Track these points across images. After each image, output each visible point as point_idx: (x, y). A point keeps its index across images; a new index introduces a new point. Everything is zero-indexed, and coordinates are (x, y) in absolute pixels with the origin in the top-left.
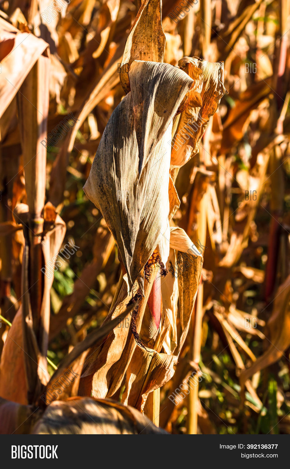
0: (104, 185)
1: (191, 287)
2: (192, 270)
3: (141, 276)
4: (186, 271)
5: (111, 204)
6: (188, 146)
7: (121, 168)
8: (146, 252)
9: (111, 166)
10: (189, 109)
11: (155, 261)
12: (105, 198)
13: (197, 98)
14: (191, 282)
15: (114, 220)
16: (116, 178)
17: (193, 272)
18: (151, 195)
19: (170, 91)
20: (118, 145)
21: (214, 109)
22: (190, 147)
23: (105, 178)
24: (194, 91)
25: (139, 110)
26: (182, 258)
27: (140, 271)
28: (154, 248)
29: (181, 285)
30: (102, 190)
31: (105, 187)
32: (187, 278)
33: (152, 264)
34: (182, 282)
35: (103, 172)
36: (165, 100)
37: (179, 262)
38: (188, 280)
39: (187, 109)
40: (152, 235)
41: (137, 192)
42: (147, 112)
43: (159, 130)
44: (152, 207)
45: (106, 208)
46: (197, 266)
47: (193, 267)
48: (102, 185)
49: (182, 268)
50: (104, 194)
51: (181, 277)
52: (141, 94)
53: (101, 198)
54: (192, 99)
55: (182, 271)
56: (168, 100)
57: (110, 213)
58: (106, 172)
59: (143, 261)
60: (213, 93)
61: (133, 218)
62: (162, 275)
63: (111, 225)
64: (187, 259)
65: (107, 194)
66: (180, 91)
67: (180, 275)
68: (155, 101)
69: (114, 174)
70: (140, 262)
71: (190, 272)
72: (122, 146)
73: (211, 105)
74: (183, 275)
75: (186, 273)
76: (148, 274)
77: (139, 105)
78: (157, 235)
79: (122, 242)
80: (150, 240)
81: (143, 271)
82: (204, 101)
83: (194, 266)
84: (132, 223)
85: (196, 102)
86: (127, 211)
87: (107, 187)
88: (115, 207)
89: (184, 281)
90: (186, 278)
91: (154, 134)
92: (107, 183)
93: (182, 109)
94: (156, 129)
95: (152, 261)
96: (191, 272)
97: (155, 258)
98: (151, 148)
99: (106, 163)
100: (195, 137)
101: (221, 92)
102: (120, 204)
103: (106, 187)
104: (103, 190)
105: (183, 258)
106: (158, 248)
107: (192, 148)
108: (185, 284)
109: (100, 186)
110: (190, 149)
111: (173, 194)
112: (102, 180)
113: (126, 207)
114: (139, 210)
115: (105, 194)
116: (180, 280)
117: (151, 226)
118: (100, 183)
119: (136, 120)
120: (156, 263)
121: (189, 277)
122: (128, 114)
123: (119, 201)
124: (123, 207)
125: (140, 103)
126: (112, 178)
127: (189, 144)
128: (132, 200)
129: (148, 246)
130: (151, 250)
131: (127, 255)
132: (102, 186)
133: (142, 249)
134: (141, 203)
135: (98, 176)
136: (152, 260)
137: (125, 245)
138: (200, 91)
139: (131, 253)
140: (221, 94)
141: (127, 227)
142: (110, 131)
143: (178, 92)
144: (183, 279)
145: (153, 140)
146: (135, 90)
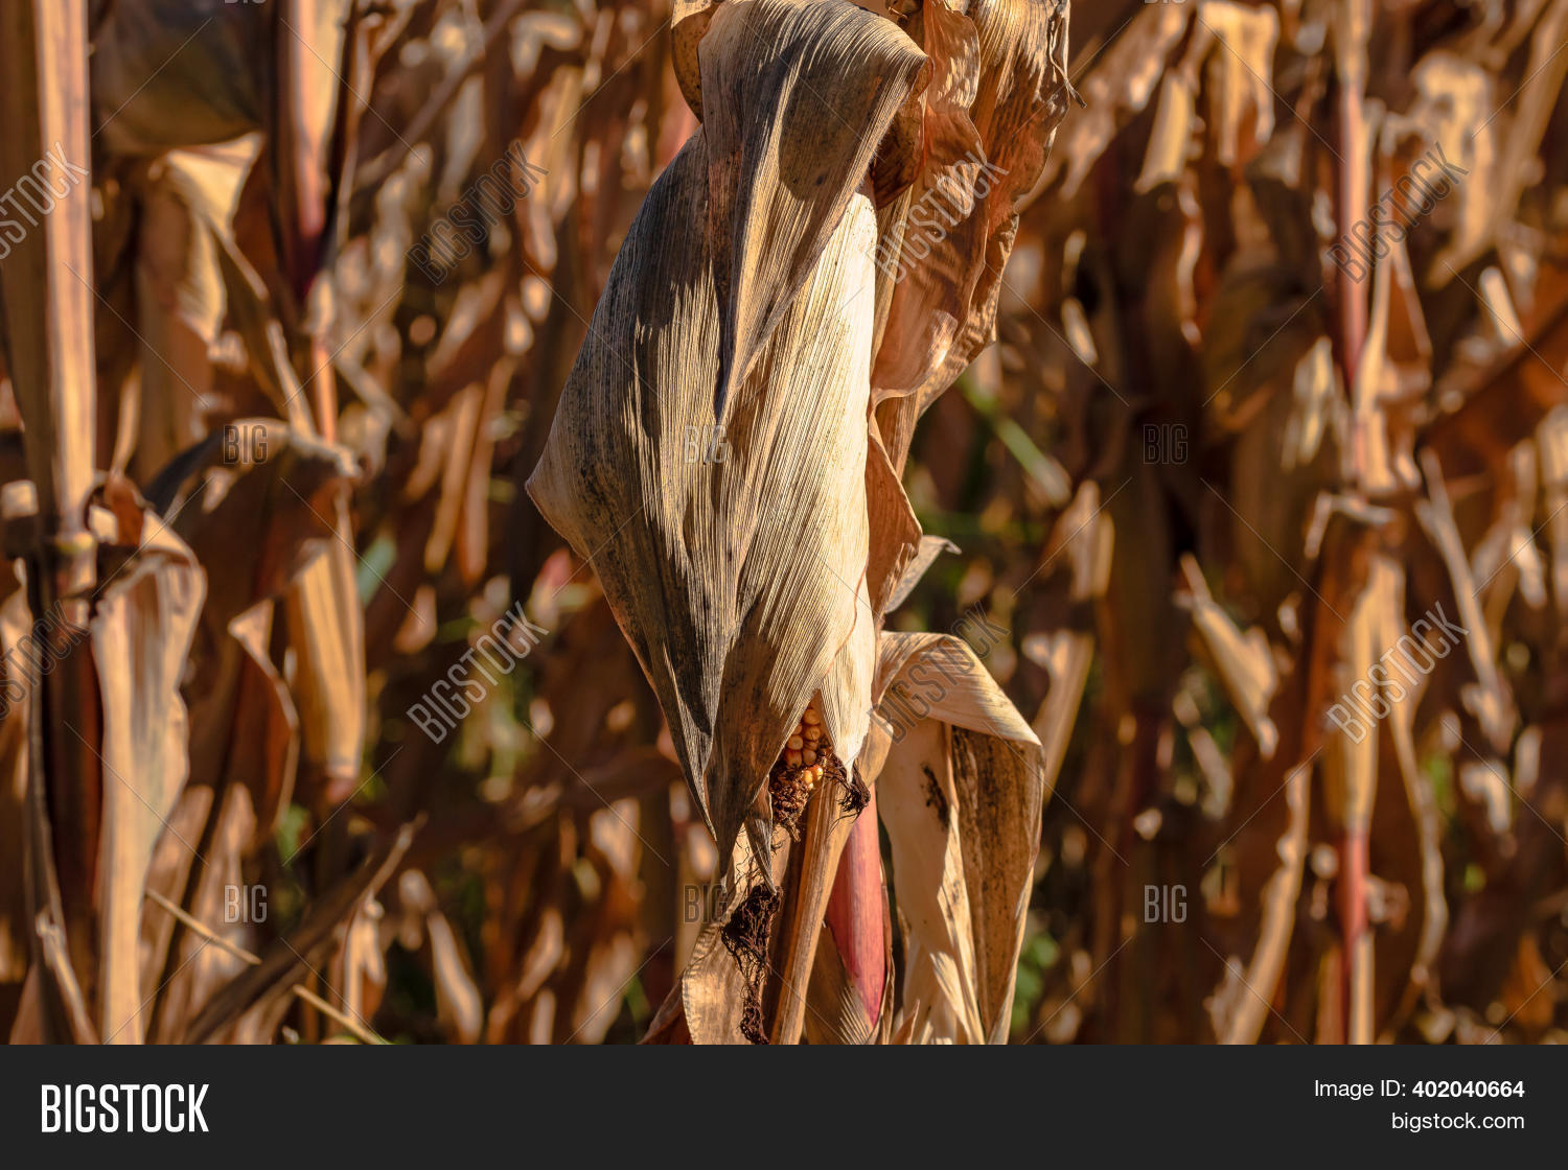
0: (598, 465)
1: (1011, 867)
2: (1013, 800)
3: (757, 815)
4: (990, 804)
5: (625, 539)
6: (938, 313)
7: (662, 398)
8: (774, 722)
9: (626, 394)
10: (933, 172)
11: (813, 755)
12: (604, 516)
13: (959, 128)
14: (1011, 848)
15: (639, 597)
16: (641, 438)
17: (1016, 810)
18: (785, 503)
19: (837, 101)
20: (653, 314)
21: (1033, 170)
22: (947, 321)
23: (601, 440)
24: (944, 99)
25: (726, 181)
26: (971, 755)
27: (753, 793)
28: (802, 703)
29: (975, 860)
30: (591, 488)
31: (601, 476)
32: (995, 833)
33: (804, 766)
34: (977, 849)
35: (598, 419)
36: (818, 139)
37: (961, 773)
38: (999, 842)
39: (928, 170)
40: (793, 653)
41: (723, 489)
42: (752, 184)
43: (798, 249)
44: (790, 547)
45: (611, 554)
46: (1028, 784)
47: (1015, 790)
48: (593, 466)
49: (974, 796)
50: (601, 499)
51: (971, 830)
52: (735, 119)
53: (591, 517)
54: (940, 135)
55: (976, 806)
56: (833, 134)
57: (624, 573)
58: (608, 417)
59: (763, 757)
60: (1029, 110)
61: (709, 585)
62: (849, 809)
63: (629, 619)
64: (991, 760)
65: (611, 500)
66: (877, 98)
67: (969, 821)
68: (783, 144)
69: (634, 425)
70: (753, 759)
71: (1004, 813)
72: (667, 320)
73: (1020, 156)
74: (979, 823)
75: (990, 815)
76: (789, 805)
77: (728, 163)
78: (812, 654)
79: (672, 683)
80: (786, 673)
81: (764, 792)
82: (997, 138)
83: (1018, 787)
84: (706, 606)
85: (958, 143)
86: (684, 562)
87: (610, 475)
88: (638, 548)
89: (984, 845)
90: (988, 832)
91: (776, 269)
92: (608, 461)
93: (911, 175)
94: (785, 247)
95: (803, 757)
96: (1010, 811)
97: (814, 745)
98: (766, 318)
99: (608, 383)
100: (966, 280)
101: (1056, 102)
102: (654, 533)
103: (606, 474)
104: (597, 488)
105: (975, 755)
106: (817, 702)
107: (956, 322)
108: (990, 858)
109: (584, 473)
110: (944, 326)
111: (891, 500)
112: (591, 448)
113: (682, 546)
114: (730, 556)
115: (604, 499)
116: (970, 843)
117: (787, 619)
118: (585, 461)
119: (715, 219)
120: (818, 761)
121: (1000, 829)
122: (696, 200)
123: (653, 523)
124: (669, 545)
125: (733, 154)
126: (626, 439)
127: (941, 306)
128: (703, 519)
129: (778, 696)
130: (789, 710)
131: (690, 730)
132: (593, 472)
133: (757, 709)
134: (740, 530)
135: (580, 434)
136: (801, 751)
137: (681, 691)
138: (965, 100)
139: (707, 722)
140: (1058, 110)
141: (687, 619)
142: (630, 265)
143: (869, 105)
144: (978, 840)
145: (775, 288)
146: (717, 107)
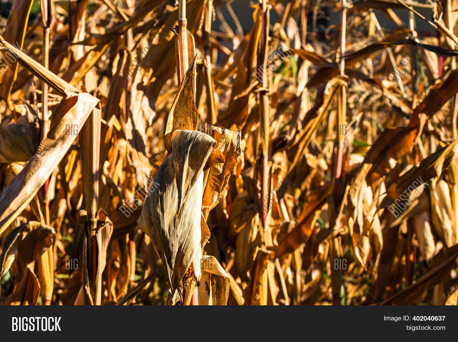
0: (152, 218)
1: (222, 303)
2: (223, 289)
3: (180, 286)
4: (218, 290)
5: (157, 232)
6: (215, 192)
7: (164, 206)
8: (184, 268)
9: (157, 205)
10: (215, 164)
11: (190, 275)
12: (152, 228)
13: (221, 156)
14: (222, 299)
15: (159, 243)
16: (160, 213)
17: (223, 291)
18: (186, 227)
19: (200, 150)
20: (162, 190)
21: (234, 164)
22: (217, 193)
23: (152, 213)
24: (218, 150)
25: (178, 165)
26: (215, 280)
27: (179, 282)
28: (189, 265)
29: (215, 301)
30: (150, 222)
31: (152, 220)
32: (219, 296)
33: (189, 277)
34: (215, 299)
35: (152, 210)
36: (196, 157)
37: (213, 284)
38: (220, 298)
39: (214, 165)
40: (188, 255)
41: (176, 223)
42: (184, 166)
43: (193, 178)
44: (187, 235)
45: (154, 235)
46: (226, 286)
48: (151, 218)
49: (215, 289)
50: (152, 225)
51: (214, 295)
52: (179, 154)
53: (150, 228)
54: (217, 157)
55: (215, 291)
56: (199, 156)
57: (156, 239)
58: (154, 209)
59: (181, 275)
60: (233, 153)
61: (173, 242)
62: (196, 286)
63: (157, 248)
64: (219, 281)
65: (154, 225)
66: (207, 150)
67: (214, 293)
68: (189, 158)
69: (159, 211)
70: (179, 275)
71: (221, 292)
72: (165, 191)
73: (231, 162)
74: (216, 294)
75: (218, 292)
76: (185, 285)
77: (178, 162)
78: (191, 255)
79: (165, 260)
80: (186, 259)
81: (181, 282)
82: (227, 159)
83: (224, 286)
84: (173, 246)
85: (220, 159)
86: (168, 237)
87: (154, 220)
88: (160, 234)
89: (217, 298)
90: (218, 296)
91: (189, 182)
92: (154, 217)
93: (210, 165)
94: (190, 178)
95: (188, 275)
96: (222, 291)
97: (191, 273)
98: (187, 191)
99: (154, 203)
100: (220, 185)
101: (238, 152)
102: (163, 232)
103: (153, 220)
104: (151, 222)
105: (216, 280)
106: (192, 265)
107: (218, 193)
108: (218, 301)
109: (149, 220)
110: (216, 194)
111: (205, 228)
112: (150, 215)
113: (168, 234)
114: (177, 236)
115: (153, 225)
116: (214, 298)
117: (187, 248)
118: (149, 217)
119: (176, 173)
120: (191, 276)
121: (220, 295)
122: (170, 168)
123: (163, 230)
124: (166, 234)
125: (179, 160)
126: (158, 213)
127: (216, 190)
128: (172, 228)
129: (185, 263)
130: (187, 266)
131: (169, 269)
132: (151, 220)
133: (180, 265)
134: (179, 232)
135: (148, 212)
136: (188, 274)
137: (167, 262)
138: (222, 151)
139: (172, 268)
141: (169, 248)
142: (157, 180)
143: (206, 151)
144: (215, 297)
145: (189, 186)
146: (175, 151)
